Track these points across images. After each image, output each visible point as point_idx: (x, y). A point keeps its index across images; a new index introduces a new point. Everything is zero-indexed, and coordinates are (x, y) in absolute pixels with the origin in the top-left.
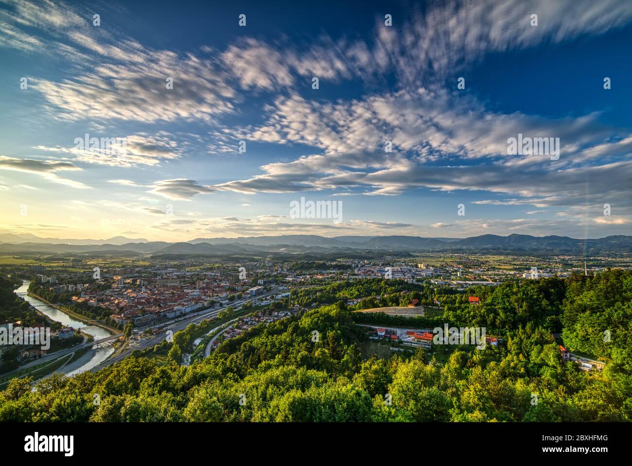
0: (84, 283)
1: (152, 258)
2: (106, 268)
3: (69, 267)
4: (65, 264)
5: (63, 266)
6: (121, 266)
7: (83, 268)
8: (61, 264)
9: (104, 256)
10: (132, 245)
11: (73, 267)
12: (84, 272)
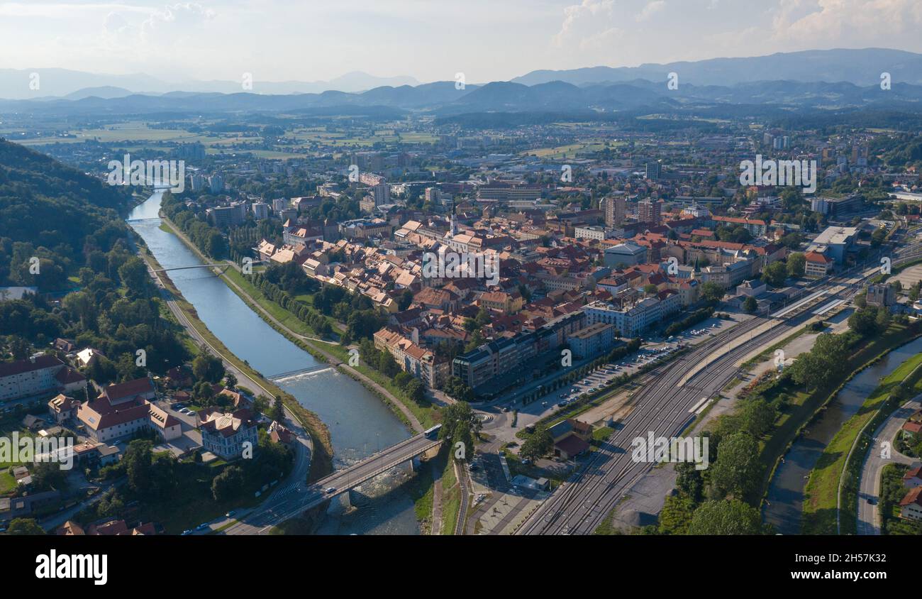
0: (290, 195)
1: (439, 122)
2: (339, 150)
3: (256, 147)
4: (249, 140)
5: (244, 146)
6: (371, 145)
7: (287, 150)
8: (241, 140)
9: (330, 120)
10: (385, 91)
11: (265, 148)
12: (290, 162)
